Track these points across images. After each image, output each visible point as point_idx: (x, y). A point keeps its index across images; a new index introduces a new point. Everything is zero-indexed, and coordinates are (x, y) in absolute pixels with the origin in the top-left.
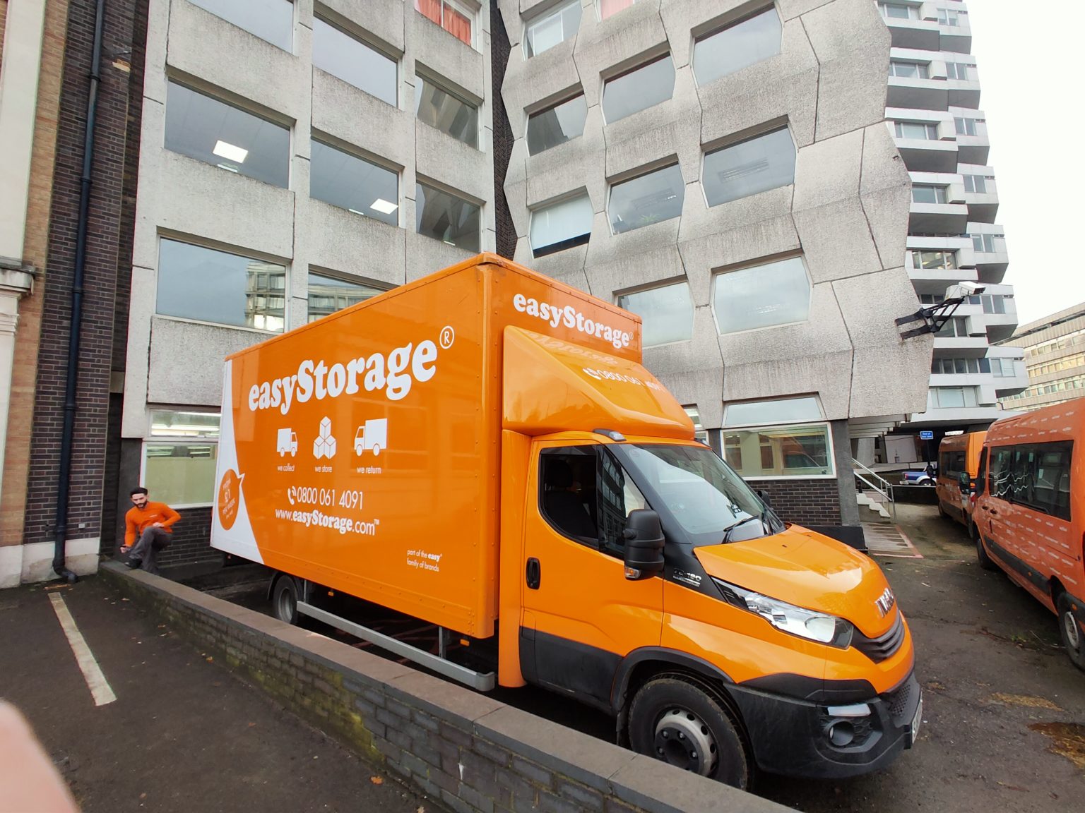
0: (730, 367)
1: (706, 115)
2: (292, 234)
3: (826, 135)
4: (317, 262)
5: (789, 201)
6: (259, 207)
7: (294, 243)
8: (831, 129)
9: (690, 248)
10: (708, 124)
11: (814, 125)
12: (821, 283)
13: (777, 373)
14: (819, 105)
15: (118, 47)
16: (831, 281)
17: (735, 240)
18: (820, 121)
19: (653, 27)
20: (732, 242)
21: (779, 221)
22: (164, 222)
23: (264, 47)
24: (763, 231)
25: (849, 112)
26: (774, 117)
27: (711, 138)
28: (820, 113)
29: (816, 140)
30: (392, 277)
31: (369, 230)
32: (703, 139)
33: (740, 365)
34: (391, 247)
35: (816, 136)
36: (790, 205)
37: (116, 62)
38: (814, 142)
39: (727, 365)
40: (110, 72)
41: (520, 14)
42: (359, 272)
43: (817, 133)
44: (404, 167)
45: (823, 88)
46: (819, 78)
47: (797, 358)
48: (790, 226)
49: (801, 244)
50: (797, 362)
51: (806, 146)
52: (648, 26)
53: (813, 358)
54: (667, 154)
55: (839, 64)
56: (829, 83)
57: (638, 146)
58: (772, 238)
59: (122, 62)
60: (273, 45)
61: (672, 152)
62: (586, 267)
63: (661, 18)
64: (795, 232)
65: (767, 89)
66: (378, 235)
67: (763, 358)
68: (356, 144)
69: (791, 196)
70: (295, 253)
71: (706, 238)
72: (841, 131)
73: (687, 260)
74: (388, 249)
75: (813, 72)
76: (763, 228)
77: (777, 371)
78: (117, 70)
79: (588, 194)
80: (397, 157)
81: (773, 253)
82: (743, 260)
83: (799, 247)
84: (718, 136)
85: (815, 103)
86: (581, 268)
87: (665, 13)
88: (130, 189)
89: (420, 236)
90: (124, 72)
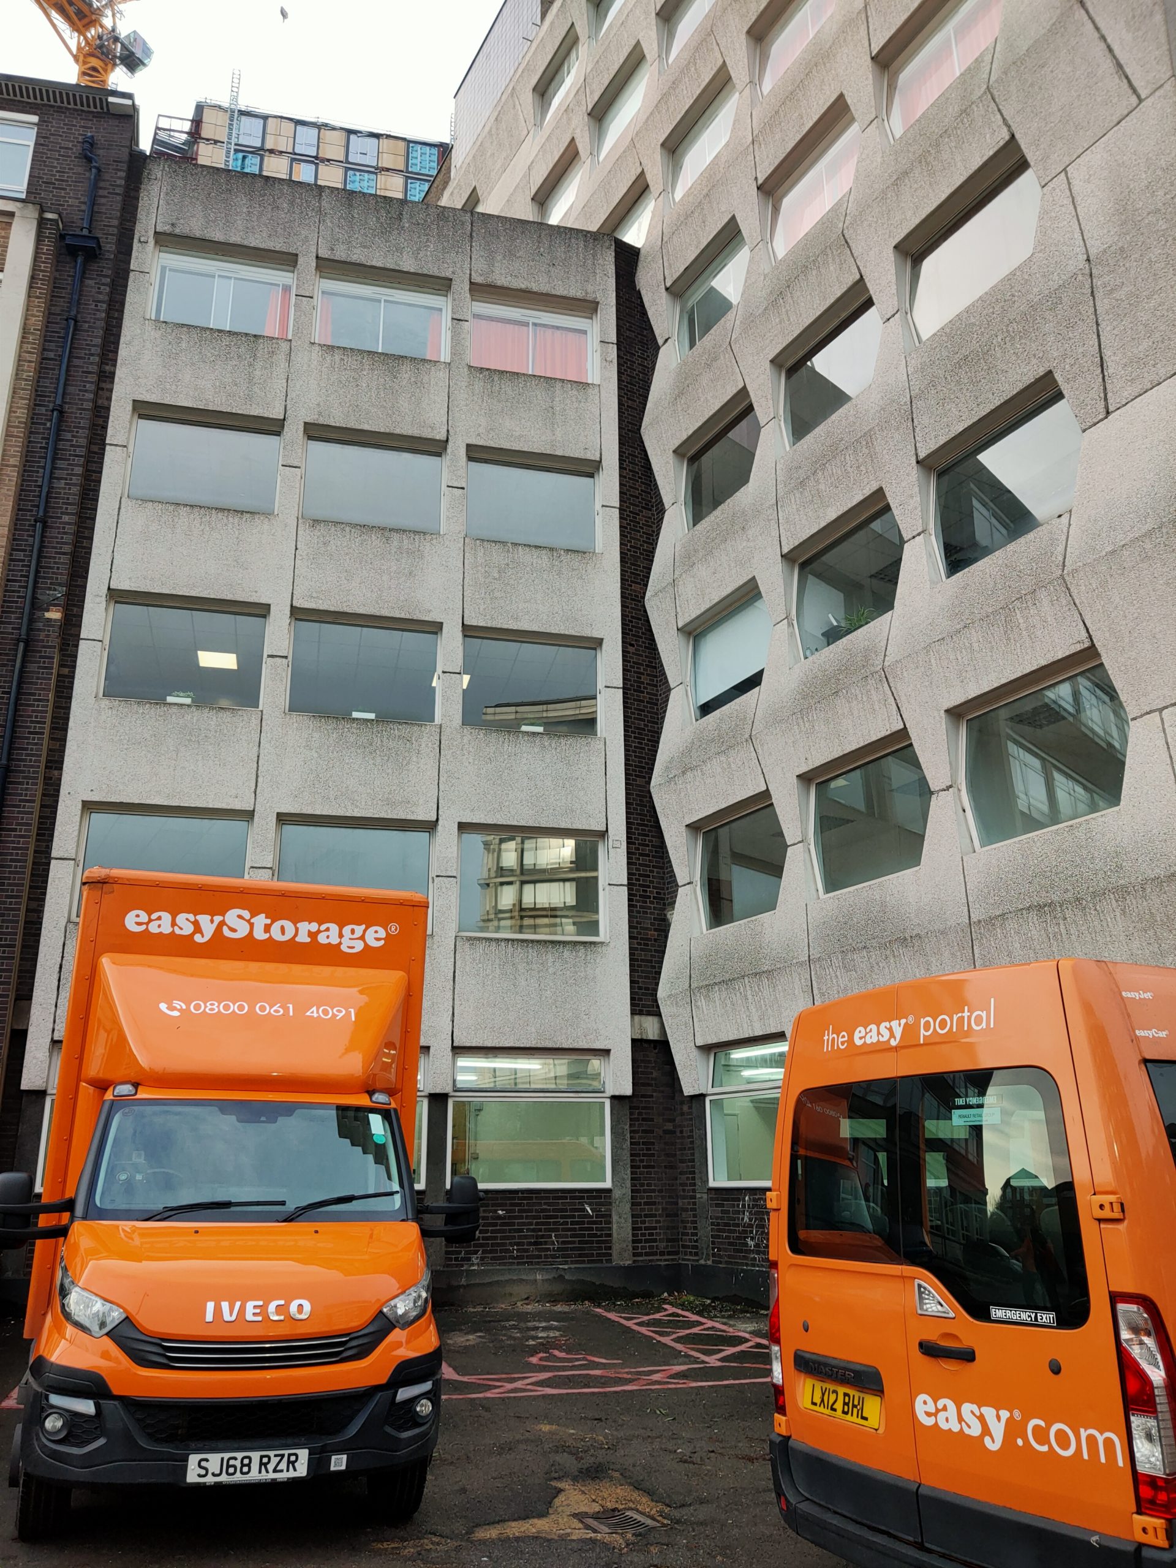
0: (979, 921)
1: (919, 404)
2: (255, 773)
3: (1126, 395)
4: (289, 807)
5: (1061, 548)
6: (211, 744)
7: (256, 786)
8: (1132, 381)
9: (905, 674)
10: (923, 420)
11: (1100, 380)
12: (1142, 716)
13: (1064, 932)
14: (1102, 338)
15: (51, 592)
16: (1161, 710)
17: (975, 645)
18: (1110, 370)
19: (838, 261)
20: (972, 651)
21: (1042, 594)
22: (91, 793)
23: (231, 519)
24: (1021, 621)
25: (1160, 339)
26: (1029, 382)
27: (933, 446)
28: (1107, 353)
29: (1111, 409)
30: (414, 809)
31: (377, 741)
32: (919, 450)
33: (996, 917)
34: (415, 759)
35: (1110, 401)
36: (1061, 558)
37: (48, 611)
38: (1108, 413)
39: (974, 918)
40: (40, 625)
41: (667, 289)
42: (356, 810)
43: (1109, 395)
44: (442, 623)
45: (1103, 305)
46: (1092, 287)
47: (1094, 895)
48: (1064, 602)
49: (1090, 637)
50: (1095, 906)
51: (1095, 424)
52: (830, 260)
53: (1122, 892)
54: (867, 492)
55: (1122, 249)
56: (1112, 291)
57: (822, 487)
58: (1039, 633)
59: (54, 608)
60: (242, 512)
61: (874, 487)
62: (754, 733)
63: (847, 242)
64: (1077, 615)
65: (1008, 331)
66: (391, 744)
67: (1036, 899)
68: (361, 611)
69: (1064, 537)
70: (258, 800)
71: (927, 648)
72: (1151, 381)
73: (903, 698)
74: (408, 763)
75: (1080, 277)
76: (1019, 616)
77: (1062, 926)
78: (49, 620)
79: (760, 593)
80: (430, 611)
81: (1044, 663)
82: (996, 685)
83: (1087, 644)
84: (942, 440)
85: (1095, 336)
86: (747, 736)
87: (851, 231)
88: (56, 761)
89: (467, 730)
90: (55, 620)
